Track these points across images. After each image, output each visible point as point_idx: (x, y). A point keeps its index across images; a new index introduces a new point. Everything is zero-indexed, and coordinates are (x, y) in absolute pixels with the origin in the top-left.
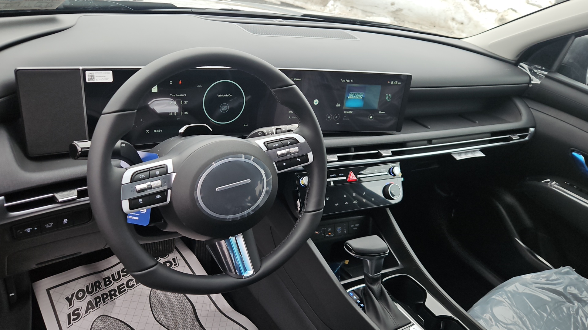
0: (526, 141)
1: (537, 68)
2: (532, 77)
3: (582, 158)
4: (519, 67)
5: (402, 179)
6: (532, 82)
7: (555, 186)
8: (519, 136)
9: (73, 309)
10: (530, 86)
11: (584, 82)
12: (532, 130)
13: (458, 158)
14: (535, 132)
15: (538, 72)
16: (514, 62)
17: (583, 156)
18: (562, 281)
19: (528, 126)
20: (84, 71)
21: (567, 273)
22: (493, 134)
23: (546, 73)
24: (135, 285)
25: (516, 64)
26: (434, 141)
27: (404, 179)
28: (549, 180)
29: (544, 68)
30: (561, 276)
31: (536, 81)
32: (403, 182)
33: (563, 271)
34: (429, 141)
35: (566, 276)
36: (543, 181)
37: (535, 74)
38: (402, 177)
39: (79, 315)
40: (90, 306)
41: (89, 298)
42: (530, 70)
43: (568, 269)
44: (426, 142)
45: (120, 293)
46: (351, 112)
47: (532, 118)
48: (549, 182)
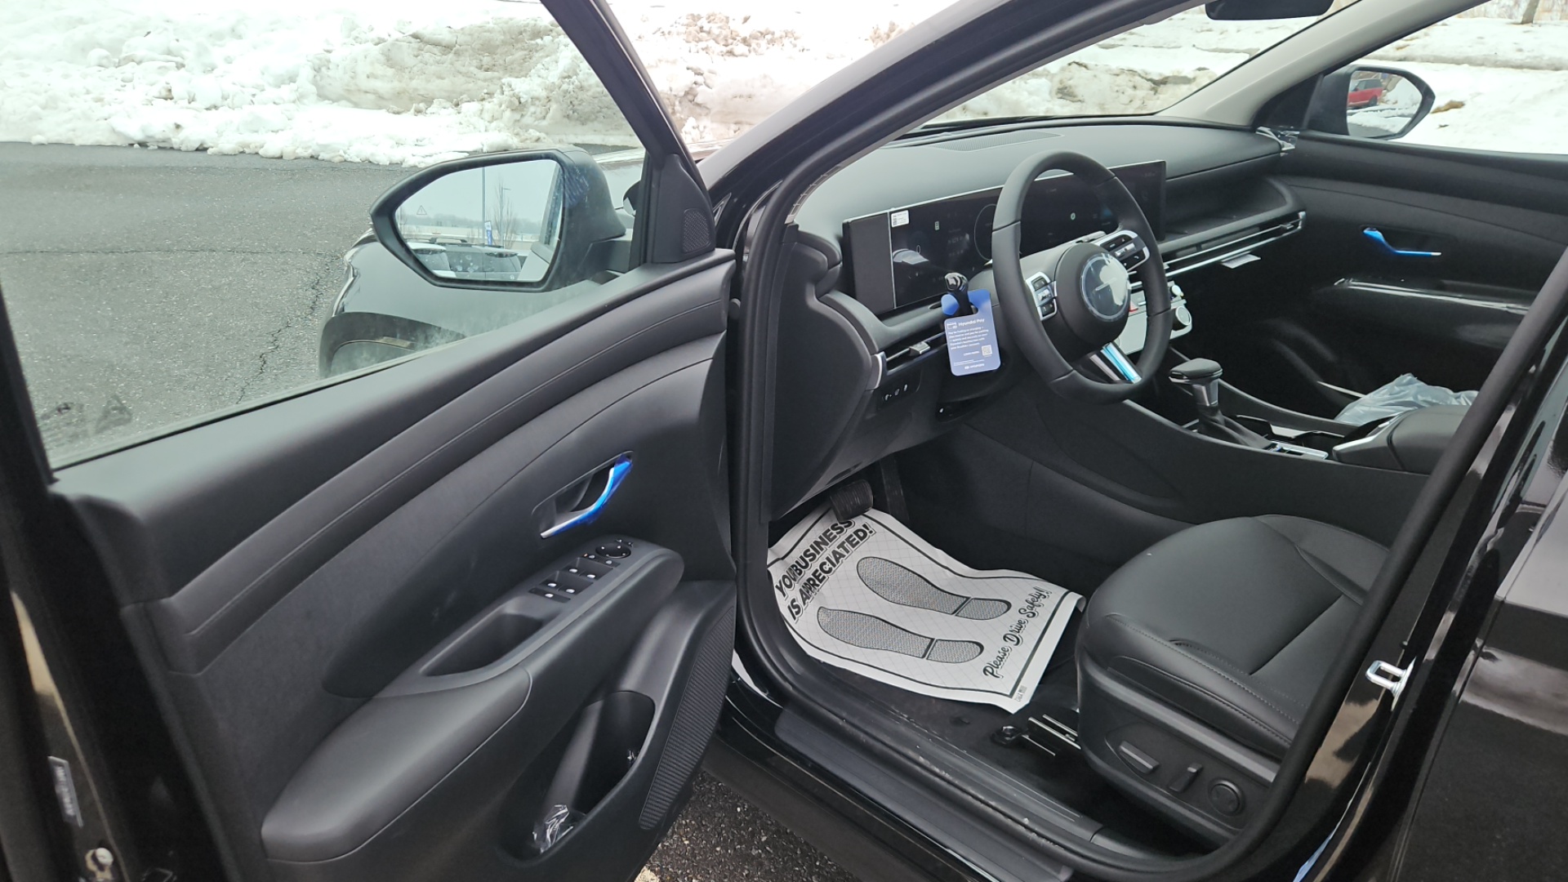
0: (1300, 230)
1: (1283, 130)
2: (1281, 142)
3: (1378, 235)
4: (1258, 133)
5: (1184, 301)
6: (1284, 149)
7: (1355, 285)
8: (1292, 224)
9: (790, 600)
10: (1282, 154)
11: (1347, 134)
12: (1302, 214)
13: (1233, 265)
14: (1307, 216)
15: (1288, 133)
16: (1249, 128)
17: (1380, 231)
18: (1407, 391)
19: (1295, 210)
20: (891, 213)
21: (1409, 383)
22: (1262, 226)
23: (1297, 133)
24: (834, 569)
25: (1251, 129)
26: (1203, 246)
27: (1187, 300)
28: (1343, 280)
29: (1292, 127)
30: (1402, 388)
31: (1288, 147)
32: (1186, 305)
33: (1405, 381)
34: (1198, 246)
35: (1410, 386)
36: (1336, 284)
37: (1283, 138)
38: (1183, 298)
39: (797, 606)
40: (805, 596)
41: (797, 586)
42: (1276, 135)
43: (1410, 377)
44: (1194, 249)
45: (821, 581)
46: (1109, 223)
47: (1297, 198)
48: (1343, 282)
